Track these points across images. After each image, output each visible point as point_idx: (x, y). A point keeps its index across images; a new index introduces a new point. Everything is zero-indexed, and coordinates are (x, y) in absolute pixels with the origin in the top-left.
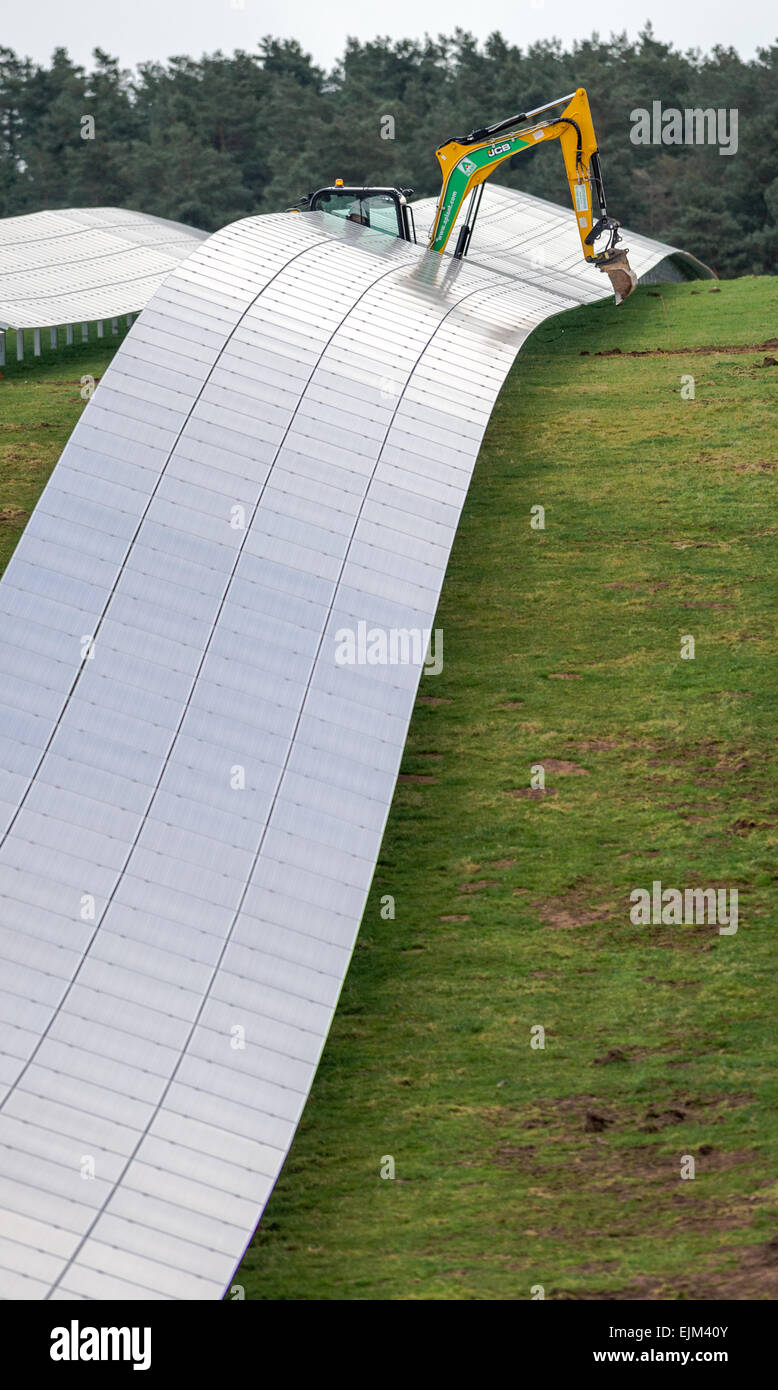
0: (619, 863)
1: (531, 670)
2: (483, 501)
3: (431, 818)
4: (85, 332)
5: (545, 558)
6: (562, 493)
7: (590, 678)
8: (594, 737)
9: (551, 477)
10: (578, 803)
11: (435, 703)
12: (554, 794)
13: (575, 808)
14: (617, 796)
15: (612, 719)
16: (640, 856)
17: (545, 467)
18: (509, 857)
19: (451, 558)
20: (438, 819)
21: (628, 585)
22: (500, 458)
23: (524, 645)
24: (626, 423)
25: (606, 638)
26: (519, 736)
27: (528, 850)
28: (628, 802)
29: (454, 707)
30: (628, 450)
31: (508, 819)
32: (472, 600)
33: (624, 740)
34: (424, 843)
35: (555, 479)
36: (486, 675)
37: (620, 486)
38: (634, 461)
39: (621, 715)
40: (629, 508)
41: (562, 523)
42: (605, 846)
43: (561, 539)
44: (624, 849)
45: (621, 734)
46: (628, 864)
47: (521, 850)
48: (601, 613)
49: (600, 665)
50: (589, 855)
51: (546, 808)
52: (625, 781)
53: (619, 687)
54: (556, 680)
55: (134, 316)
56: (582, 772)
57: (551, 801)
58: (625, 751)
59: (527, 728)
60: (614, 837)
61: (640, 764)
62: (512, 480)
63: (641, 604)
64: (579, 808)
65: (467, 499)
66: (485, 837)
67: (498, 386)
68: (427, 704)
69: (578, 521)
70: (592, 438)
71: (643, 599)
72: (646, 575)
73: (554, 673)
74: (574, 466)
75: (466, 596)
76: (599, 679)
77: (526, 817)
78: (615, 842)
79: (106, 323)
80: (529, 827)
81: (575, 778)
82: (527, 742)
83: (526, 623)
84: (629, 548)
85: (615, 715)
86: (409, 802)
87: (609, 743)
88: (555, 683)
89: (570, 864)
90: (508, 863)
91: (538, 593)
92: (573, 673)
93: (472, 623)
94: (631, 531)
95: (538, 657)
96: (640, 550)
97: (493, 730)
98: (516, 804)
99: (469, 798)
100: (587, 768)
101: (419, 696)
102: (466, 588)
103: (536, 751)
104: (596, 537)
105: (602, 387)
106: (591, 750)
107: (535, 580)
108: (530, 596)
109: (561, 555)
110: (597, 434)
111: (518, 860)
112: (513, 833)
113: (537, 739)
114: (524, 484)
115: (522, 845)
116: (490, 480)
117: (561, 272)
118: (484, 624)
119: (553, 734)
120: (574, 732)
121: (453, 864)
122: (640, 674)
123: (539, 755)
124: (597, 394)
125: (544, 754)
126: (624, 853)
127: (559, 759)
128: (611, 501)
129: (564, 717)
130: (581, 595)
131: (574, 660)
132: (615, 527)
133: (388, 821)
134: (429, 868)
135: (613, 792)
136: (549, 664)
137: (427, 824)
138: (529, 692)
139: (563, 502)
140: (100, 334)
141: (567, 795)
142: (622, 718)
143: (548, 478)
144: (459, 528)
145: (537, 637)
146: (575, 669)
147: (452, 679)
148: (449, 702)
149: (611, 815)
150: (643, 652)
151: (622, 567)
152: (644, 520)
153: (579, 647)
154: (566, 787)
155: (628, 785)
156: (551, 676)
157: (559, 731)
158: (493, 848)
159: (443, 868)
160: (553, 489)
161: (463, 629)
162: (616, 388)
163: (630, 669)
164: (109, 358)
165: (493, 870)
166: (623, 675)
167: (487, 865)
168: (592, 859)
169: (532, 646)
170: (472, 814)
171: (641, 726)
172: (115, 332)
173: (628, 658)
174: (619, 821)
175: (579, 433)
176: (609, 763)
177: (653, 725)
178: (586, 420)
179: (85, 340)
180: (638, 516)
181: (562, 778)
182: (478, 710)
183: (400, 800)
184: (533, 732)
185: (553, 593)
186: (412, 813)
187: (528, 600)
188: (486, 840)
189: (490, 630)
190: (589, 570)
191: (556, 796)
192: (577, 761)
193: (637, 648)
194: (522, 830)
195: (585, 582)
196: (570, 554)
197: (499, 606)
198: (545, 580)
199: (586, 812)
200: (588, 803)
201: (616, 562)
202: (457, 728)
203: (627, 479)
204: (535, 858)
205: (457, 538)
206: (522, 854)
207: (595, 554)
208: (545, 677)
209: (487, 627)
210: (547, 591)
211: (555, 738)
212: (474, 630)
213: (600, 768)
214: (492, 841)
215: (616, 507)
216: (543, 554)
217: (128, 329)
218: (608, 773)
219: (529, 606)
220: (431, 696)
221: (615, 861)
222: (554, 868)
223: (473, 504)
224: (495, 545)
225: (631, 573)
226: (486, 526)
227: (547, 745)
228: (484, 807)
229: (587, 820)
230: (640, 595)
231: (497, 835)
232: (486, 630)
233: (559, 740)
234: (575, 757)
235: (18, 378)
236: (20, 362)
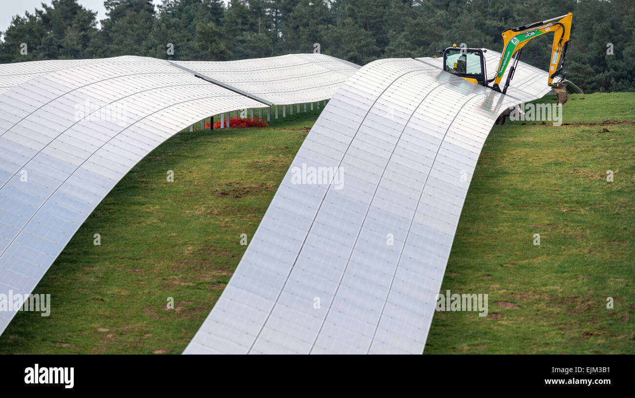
0: (532, 349)
1: (496, 262)
2: (477, 187)
3: (449, 326)
4: (305, 108)
5: (504, 213)
6: (512, 185)
7: (522, 267)
8: (522, 293)
9: (507, 177)
10: (514, 322)
11: (453, 275)
12: (504, 317)
13: (513, 324)
14: (532, 319)
15: (531, 285)
16: (541, 346)
17: (505, 173)
18: (484, 344)
19: (462, 212)
20: (452, 326)
21: (539, 226)
22: (485, 168)
23: (493, 251)
24: (541, 155)
25: (529, 250)
26: (490, 291)
27: (491, 341)
28: (537, 322)
29: (461, 277)
30: (541, 167)
31: (484, 327)
32: (471, 230)
33: (536, 295)
34: (447, 336)
35: (509, 178)
36: (476, 264)
37: (537, 183)
38: (544, 172)
39: (535, 283)
40: (541, 192)
41: (511, 198)
42: (526, 341)
43: (511, 205)
44: (534, 342)
45: (534, 292)
46: (536, 349)
47: (489, 341)
48: (527, 238)
49: (526, 261)
50: (519, 345)
51: (500, 323)
52: (535, 313)
53: (534, 271)
54: (506, 267)
55: (327, 101)
56: (517, 308)
57: (503, 320)
58: (536, 300)
59: (493, 288)
60: (530, 337)
61: (542, 305)
62: (490, 178)
63: (545, 235)
64: (515, 324)
65: (470, 186)
66: (473, 335)
67: (486, 137)
68: (449, 275)
69: (518, 197)
70: (526, 161)
71: (546, 233)
72: (548, 222)
73: (506, 264)
74: (517, 173)
75: (468, 229)
76: (526, 267)
77: (491, 327)
78: (529, 339)
79: (315, 104)
80: (493, 331)
81: (513, 311)
82: (493, 294)
83: (494, 242)
84: (540, 210)
85: (532, 283)
86: (440, 318)
87: (529, 295)
88: (506, 269)
89: (510, 349)
90: (483, 347)
91: (500, 228)
92: (514, 264)
93: (470, 240)
94: (542, 203)
95: (499, 256)
96: (545, 211)
97: (478, 288)
98: (487, 321)
99: (466, 317)
100: (519, 306)
101: (446, 272)
102: (468, 225)
103: (497, 298)
104: (526, 205)
105: (531, 139)
106: (521, 299)
107: (499, 223)
108: (496, 229)
109: (510, 212)
110: (528, 159)
111: (488, 346)
112: (485, 333)
113: (497, 293)
114: (495, 180)
115: (489, 339)
116: (480, 178)
117: (515, 88)
118: (475, 241)
119: (504, 291)
120: (514, 290)
121: (457, 346)
122: (544, 266)
123: (498, 300)
124: (529, 142)
125: (500, 300)
126: (534, 344)
127: (507, 302)
128: (533, 189)
129: (510, 283)
130: (519, 230)
131: (515, 258)
132: (535, 201)
133: (431, 326)
134: (448, 347)
135: (530, 317)
136: (503, 260)
137: (448, 328)
138: (494, 272)
139: (512, 189)
140: (312, 109)
141: (510, 318)
142: (535, 285)
143: (505, 178)
144: (466, 199)
145: (499, 248)
146: (515, 263)
147: (461, 265)
148: (459, 275)
149: (529, 328)
150: (545, 256)
151: (537, 218)
152: (547, 198)
153: (517, 253)
154: (510, 314)
155: (537, 314)
156: (505, 265)
157: (507, 290)
158: (477, 340)
159: (454, 348)
160: (508, 183)
161: (466, 243)
162: (537, 139)
163: (539, 263)
164: (316, 119)
165: (476, 350)
166: (536, 266)
167: (474, 348)
168: (520, 346)
169: (496, 252)
170: (467, 325)
171: (543, 289)
172: (318, 108)
173: (538, 258)
174: (532, 330)
175: (520, 159)
176: (529, 304)
177: (549, 288)
178: (524, 153)
179: (305, 111)
180: (545, 196)
181: (508, 310)
182: (472, 279)
183: (437, 317)
184: (496, 290)
185: (506, 229)
186: (441, 323)
187: (495, 231)
188: (474, 336)
189: (478, 244)
190: (522, 219)
191: (505, 318)
192: (515, 303)
193: (543, 254)
194: (490, 332)
195: (520, 224)
196: (515, 212)
197: (482, 233)
198: (503, 223)
199: (518, 326)
200: (519, 322)
201: (535, 216)
202: (463, 287)
203: (541, 180)
204: (495, 345)
205: (465, 203)
206: (490, 343)
207: (526, 212)
208: (502, 265)
209: (477, 242)
210: (504, 228)
211: (505, 293)
212: (471, 244)
213: (525, 306)
214: (476, 337)
215: (536, 192)
216: (503, 211)
217: (324, 107)
218: (528, 309)
219: (496, 234)
220: (451, 272)
221: (530, 347)
222: (503, 350)
223: (473, 189)
224: (481, 207)
225: (541, 221)
226: (478, 198)
227: (502, 296)
228: (473, 322)
229: (518, 330)
230: (544, 231)
231: (478, 334)
232: (476, 244)
233: (507, 294)
234: (514, 301)
235: (276, 126)
236: (276, 120)
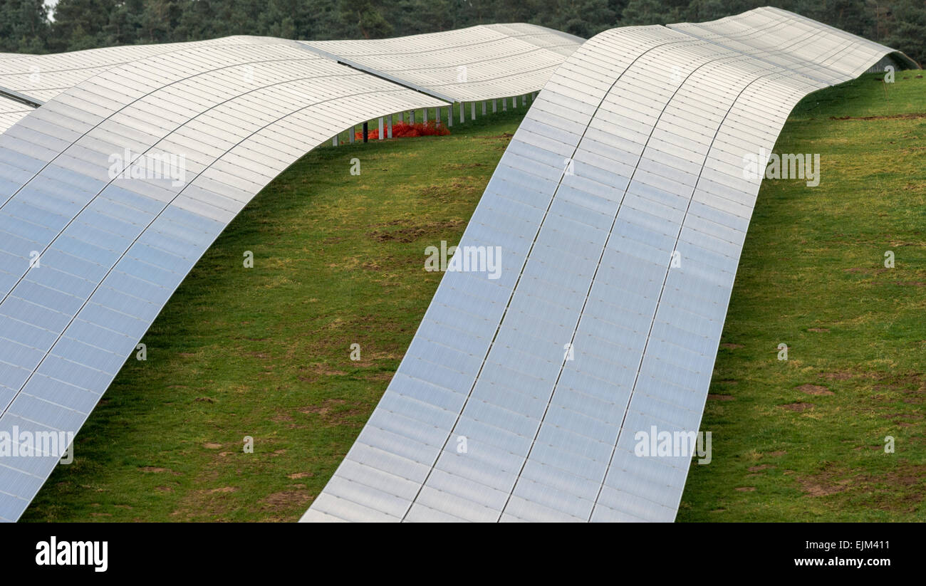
0: (854, 454)
1: (796, 326)
2: (764, 214)
3: (730, 423)
4: (504, 105)
5: (805, 252)
6: (816, 210)
7: (835, 332)
8: (837, 370)
9: (810, 199)
10: (826, 414)
11: (733, 347)
12: (811, 407)
13: (824, 417)
14: (852, 409)
15: (849, 358)
16: (868, 449)
17: (805, 192)
18: (781, 449)
19: (743, 252)
20: (733, 424)
21: (859, 270)
22: (776, 186)
23: (791, 310)
24: (859, 163)
25: (846, 305)
26: (788, 369)
27: (793, 444)
28: (860, 413)
29: (745, 350)
30: (860, 181)
31: (780, 424)
32: (757, 280)
33: (857, 372)
34: (726, 439)
35: (812, 200)
36: (767, 329)
37: (855, 205)
38: (865, 189)
39: (855, 356)
40: (861, 219)
41: (816, 229)
42: (845, 442)
43: (815, 240)
44: (857, 444)
45: (856, 368)
46: (860, 454)
47: (789, 444)
48: (842, 288)
49: (842, 323)
50: (834, 448)
51: (806, 417)
52: (858, 400)
53: (854, 337)
54: (812, 332)
55: (537, 93)
56: (830, 393)
57: (809, 412)
58: (858, 380)
59: (793, 364)
60: (850, 436)
61: (868, 388)
62: (785, 201)
63: (869, 283)
64: (828, 417)
65: (754, 213)
66: (765, 436)
67: (775, 139)
68: (727, 347)
69: (826, 228)
70: (837, 173)
71: (870, 280)
72: (871, 263)
73: (811, 328)
74: (824, 192)
75: (753, 277)
76: (841, 332)
77: (792, 423)
78: (850, 439)
79: (519, 98)
80: (794, 430)
81: (825, 397)
82: (793, 373)
83: (793, 295)
84: (861, 246)
85: (851, 356)
86: (715, 412)
87: (848, 374)
88: (812, 335)
89: (821, 454)
90: (781, 453)
91: (800, 275)
92: (823, 328)
93: (758, 294)
94: (862, 235)
95: (800, 317)
96: (868, 247)
97: (771, 365)
98: (786, 414)
99: (754, 410)
100: (833, 391)
101: (721, 343)
102: (753, 272)
103: (799, 380)
104: (839, 238)
105: (843, 140)
106: (835, 379)
107: (798, 267)
108: (795, 277)
109: (816, 250)
110: (840, 171)
111: (787, 451)
112: (784, 433)
113: (800, 371)
114: (791, 203)
115: (790, 441)
116: (769, 201)
117: (818, 65)
118: (764, 296)
119: (810, 368)
120: (824, 367)
121: (744, 454)
122: (868, 329)
123: (801, 382)
124: (840, 145)
125: (804, 382)
126: (857, 447)
127: (814, 384)
128: (848, 215)
129: (817, 357)
130: (829, 277)
131: (824, 320)
132: (851, 232)
133: (701, 425)
134: (728, 456)
135: (849, 406)
136: (808, 322)
137: (728, 427)
138: (794, 340)
139: (817, 215)
140: (515, 106)
141: (819, 409)
142: (856, 358)
143: (807, 200)
144: (748, 233)
145: (800, 304)
146: (826, 325)
147: (743, 332)
148: (741, 347)
149: (849, 422)
150: (870, 315)
151: (856, 259)
152: (870, 227)
153: (826, 311)
154: (819, 403)
155: (860, 402)
156: (809, 330)
157: (814, 366)
158: (771, 443)
159: (737, 456)
160: (810, 206)
161: (750, 299)
162: (852, 140)
163: (862, 325)
164: (520, 121)
165: (771, 457)
166: (856, 329)
167: (766, 455)
168: (836, 451)
169: (796, 310)
170: (757, 421)
171: (869, 363)
172: (524, 104)
173: (860, 318)
174: (854, 426)
175: (828, 170)
176: (847, 387)
177: (877, 362)
178: (833, 162)
179: (504, 109)
180: (866, 225)
181: (816, 397)
182: (761, 352)
183: (709, 412)
184: (797, 367)
185: (811, 275)
186: (717, 420)
187: (794, 280)
188: (767, 438)
189: (769, 299)
190: (834, 260)
191: (812, 409)
192: (826, 386)
193: (866, 311)
194: (790, 431)
195: (831, 268)
196: (822, 249)
197: (774, 284)
198: (805, 267)
199: (833, 420)
200: (833, 414)
201: (853, 255)
202: (747, 364)
203: (860, 201)
204: (798, 450)
205: (747, 239)
206: (790, 447)
207: (838, 250)
208: (805, 331)
209: (767, 298)
210: (807, 274)
211: (811, 371)
212: (758, 299)
213: (842, 391)
214: (769, 438)
215: (852, 219)
216: (804, 250)
217: (532, 102)
218: (847, 394)
219: (795, 284)
220: (730, 342)
221: (851, 452)
222: (811, 457)
223: (758, 217)
224: (772, 244)
225: (861, 262)
226: (766, 231)
227: (806, 376)
228: (765, 416)
229: (833, 425)
230: (867, 277)
231: (773, 434)
232: (766, 299)
233: (814, 372)
234: (825, 383)
235: (461, 134)
236: (462, 124)
